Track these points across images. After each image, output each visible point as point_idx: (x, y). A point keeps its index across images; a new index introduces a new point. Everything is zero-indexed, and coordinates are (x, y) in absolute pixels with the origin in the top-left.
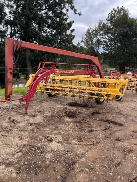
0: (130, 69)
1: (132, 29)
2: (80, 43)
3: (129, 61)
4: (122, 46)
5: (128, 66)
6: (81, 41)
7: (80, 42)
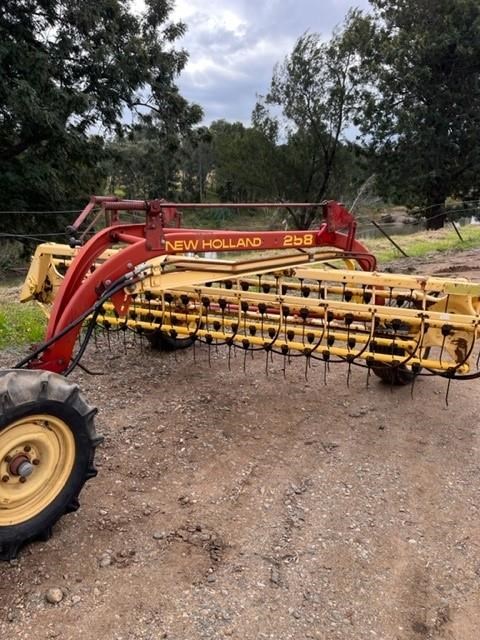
0: (466, 206)
1: (472, 32)
2: (265, 105)
3: (461, 172)
4: (429, 108)
5: (457, 196)
6: (268, 96)
7: (262, 102)
